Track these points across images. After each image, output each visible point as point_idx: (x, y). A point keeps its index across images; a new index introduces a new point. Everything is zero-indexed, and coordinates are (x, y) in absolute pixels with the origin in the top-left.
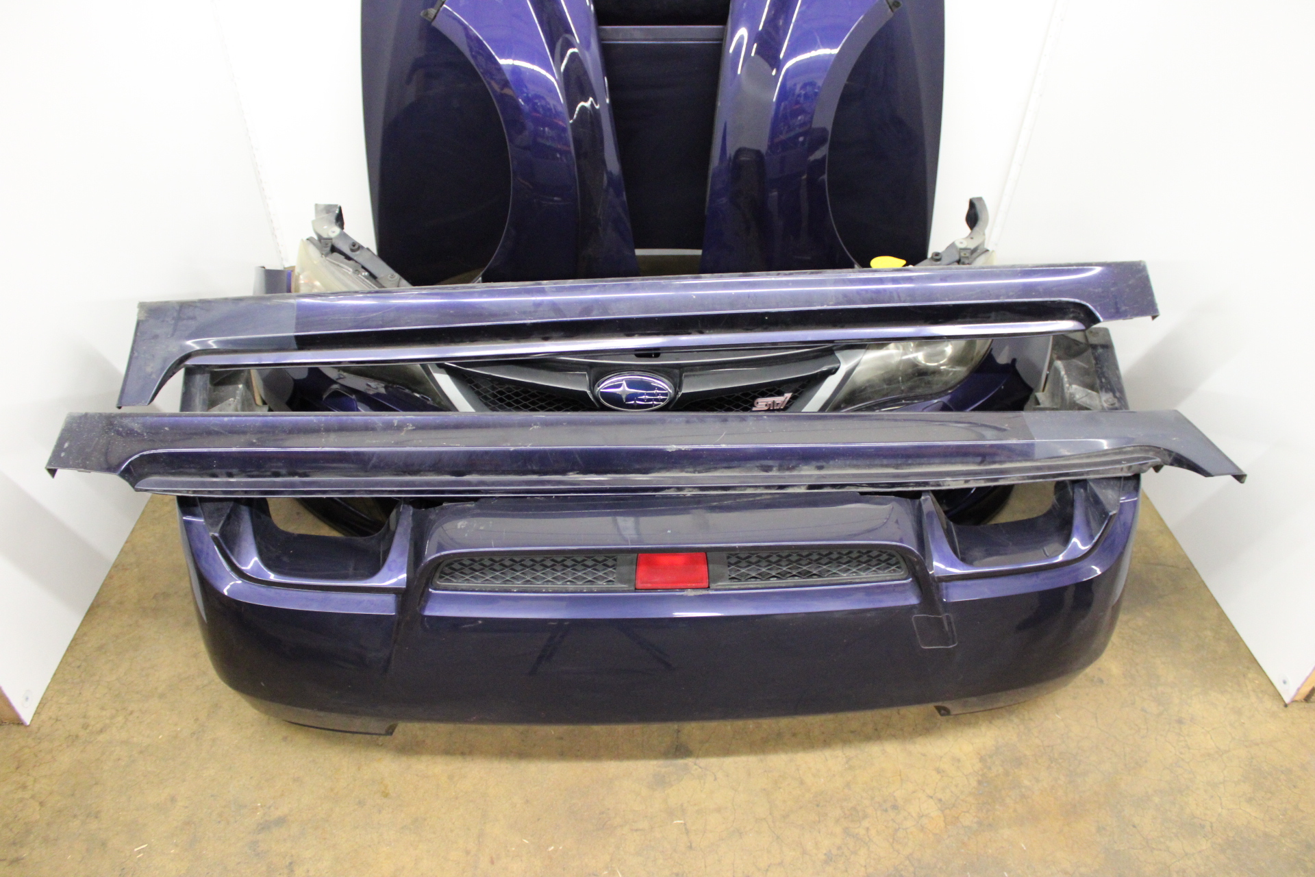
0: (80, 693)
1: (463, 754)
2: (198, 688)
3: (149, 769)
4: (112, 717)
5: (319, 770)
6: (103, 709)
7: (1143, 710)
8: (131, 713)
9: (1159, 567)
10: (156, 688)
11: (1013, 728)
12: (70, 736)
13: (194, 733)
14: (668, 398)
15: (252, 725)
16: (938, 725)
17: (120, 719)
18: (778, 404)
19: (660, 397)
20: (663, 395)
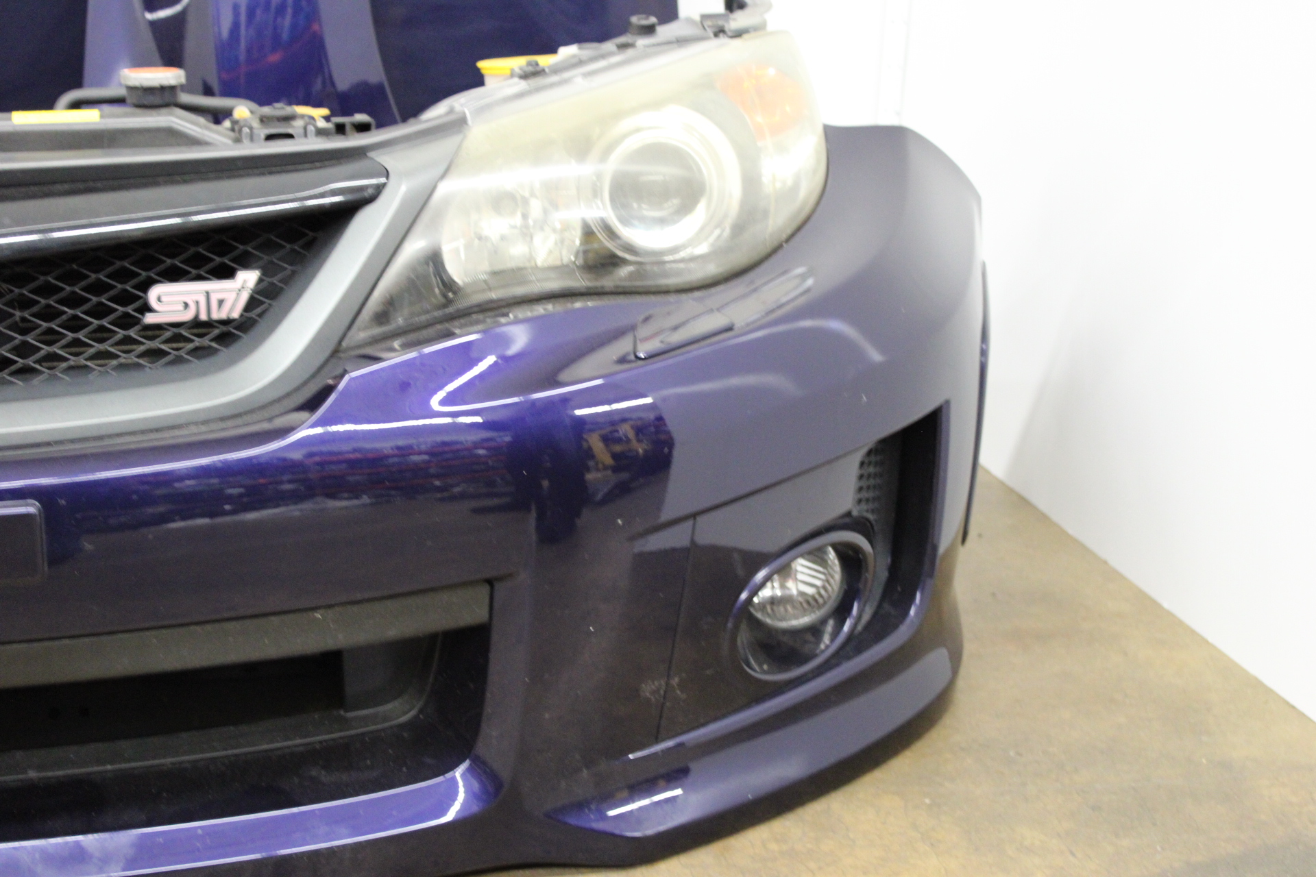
18: (221, 302)
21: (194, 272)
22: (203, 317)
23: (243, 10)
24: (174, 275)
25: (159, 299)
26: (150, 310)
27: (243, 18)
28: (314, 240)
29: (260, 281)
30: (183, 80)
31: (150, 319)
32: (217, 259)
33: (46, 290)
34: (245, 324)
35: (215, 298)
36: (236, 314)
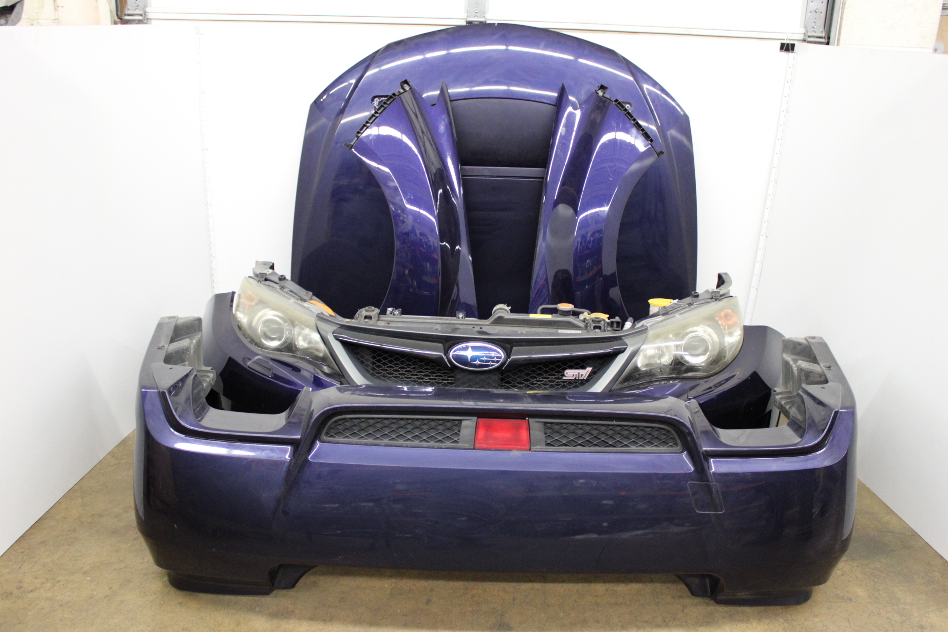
0: (20, 568)
1: (324, 620)
2: (115, 570)
3: (65, 616)
4: (43, 583)
5: (205, 624)
6: (36, 578)
7: (888, 618)
8: (58, 582)
9: (889, 534)
10: (82, 568)
11: (779, 625)
12: (5, 593)
13: (107, 596)
14: (501, 360)
15: (155, 594)
16: (716, 620)
17: (49, 585)
19: (495, 359)
20: (498, 357)
21: (576, 367)
22: (577, 378)
23: (579, 243)
24: (571, 368)
25: (567, 373)
26: (565, 376)
27: (579, 244)
29: (592, 370)
31: (564, 378)
32: (582, 364)
33: (540, 369)
34: (587, 380)
35: (581, 374)
36: (585, 378)
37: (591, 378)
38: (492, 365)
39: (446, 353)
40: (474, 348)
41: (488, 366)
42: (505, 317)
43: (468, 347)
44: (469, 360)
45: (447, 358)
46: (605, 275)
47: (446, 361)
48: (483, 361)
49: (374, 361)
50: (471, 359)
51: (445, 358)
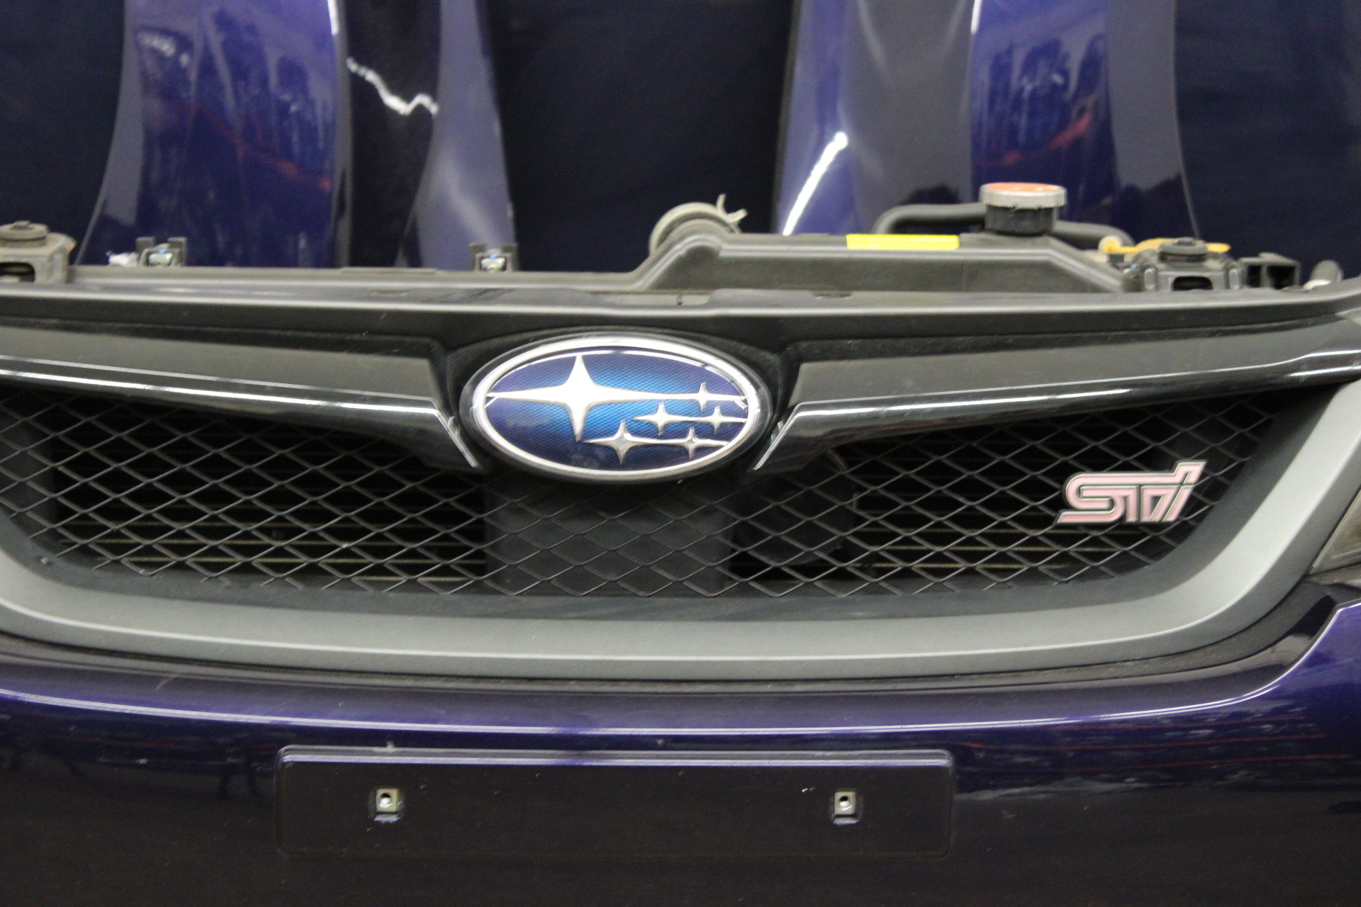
14: (748, 427)
18: (1156, 499)
19: (717, 419)
20: (728, 410)
21: (1123, 459)
22: (1131, 518)
24: (1099, 463)
25: (1078, 491)
26: (1069, 507)
28: (1268, 423)
29: (1203, 475)
30: (1062, 202)
31: (1065, 517)
32: (1152, 445)
33: (939, 473)
34: (1181, 530)
35: (1148, 493)
36: (1171, 517)
37: (1200, 519)
38: (701, 451)
39: (454, 401)
40: (601, 367)
41: (680, 454)
42: (723, 254)
43: (571, 362)
44: (578, 427)
45: (458, 423)
46: (1132, 190)
47: (455, 436)
48: (650, 430)
49: (60, 466)
50: (587, 421)
51: (447, 423)
